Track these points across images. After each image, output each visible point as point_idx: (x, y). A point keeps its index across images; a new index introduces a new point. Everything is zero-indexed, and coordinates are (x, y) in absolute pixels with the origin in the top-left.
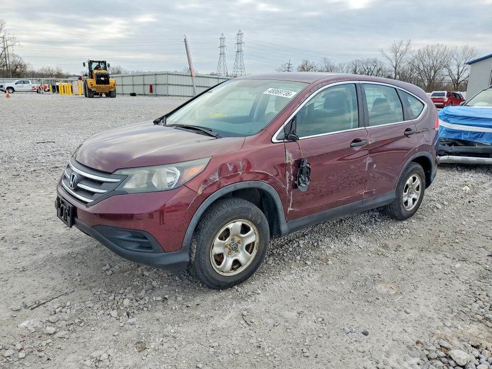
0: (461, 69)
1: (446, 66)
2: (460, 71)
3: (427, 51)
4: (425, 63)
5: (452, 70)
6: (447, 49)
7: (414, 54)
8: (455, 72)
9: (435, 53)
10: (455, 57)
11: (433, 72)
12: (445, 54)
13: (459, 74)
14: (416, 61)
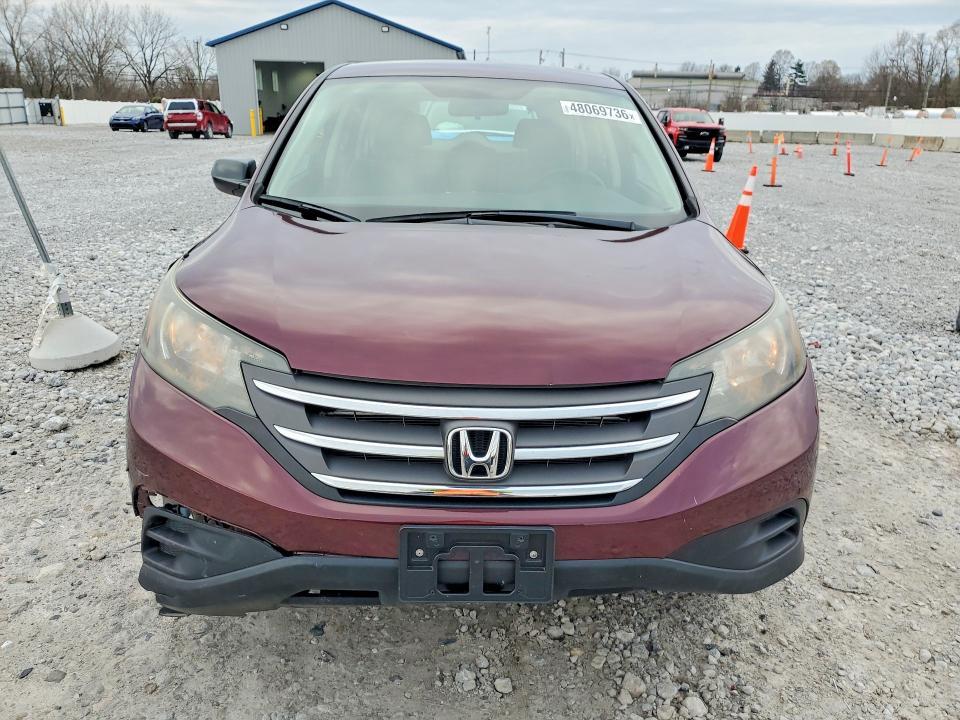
0: (148, 53)
1: (119, 46)
2: (148, 58)
3: (71, 10)
4: (74, 38)
5: (133, 55)
6: (111, 10)
7: (46, 16)
8: (138, 59)
9: (88, 16)
10: (131, 27)
11: (95, 56)
12: (110, 20)
13: (148, 63)
14: (53, 30)
